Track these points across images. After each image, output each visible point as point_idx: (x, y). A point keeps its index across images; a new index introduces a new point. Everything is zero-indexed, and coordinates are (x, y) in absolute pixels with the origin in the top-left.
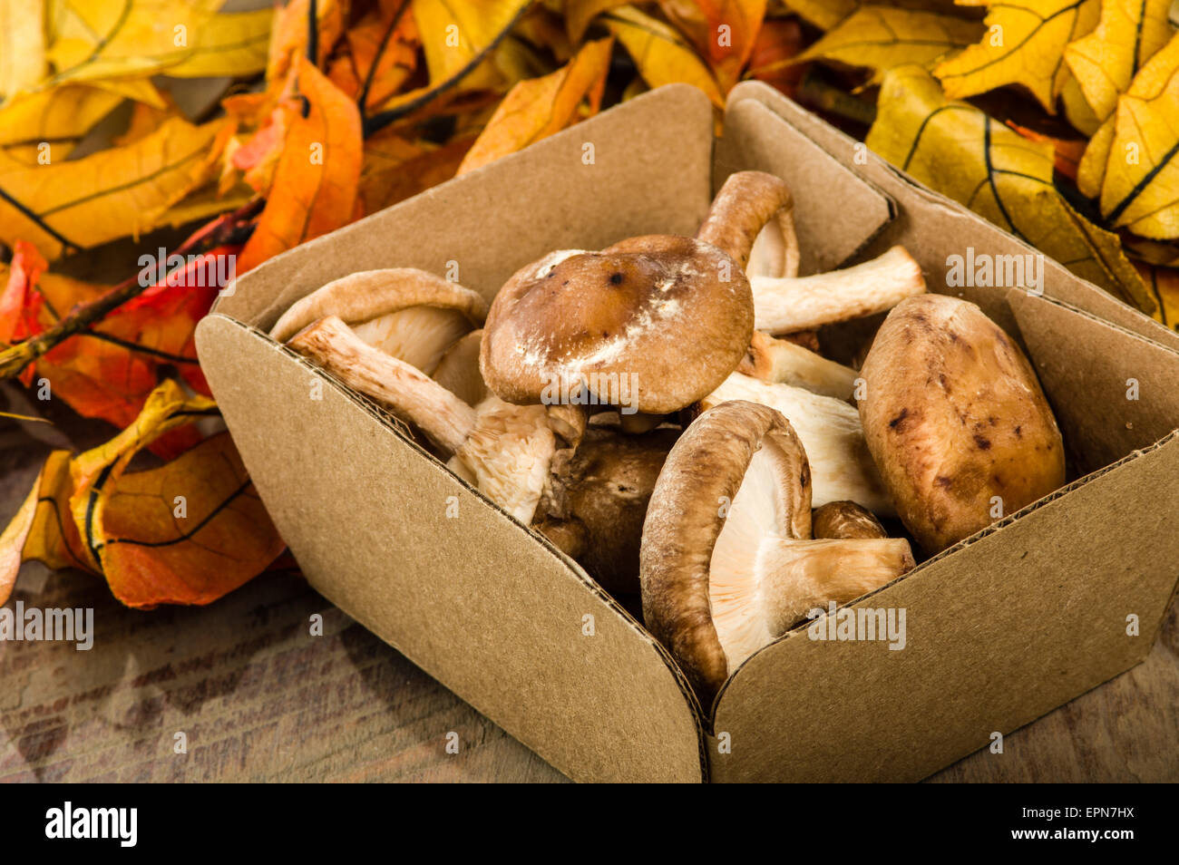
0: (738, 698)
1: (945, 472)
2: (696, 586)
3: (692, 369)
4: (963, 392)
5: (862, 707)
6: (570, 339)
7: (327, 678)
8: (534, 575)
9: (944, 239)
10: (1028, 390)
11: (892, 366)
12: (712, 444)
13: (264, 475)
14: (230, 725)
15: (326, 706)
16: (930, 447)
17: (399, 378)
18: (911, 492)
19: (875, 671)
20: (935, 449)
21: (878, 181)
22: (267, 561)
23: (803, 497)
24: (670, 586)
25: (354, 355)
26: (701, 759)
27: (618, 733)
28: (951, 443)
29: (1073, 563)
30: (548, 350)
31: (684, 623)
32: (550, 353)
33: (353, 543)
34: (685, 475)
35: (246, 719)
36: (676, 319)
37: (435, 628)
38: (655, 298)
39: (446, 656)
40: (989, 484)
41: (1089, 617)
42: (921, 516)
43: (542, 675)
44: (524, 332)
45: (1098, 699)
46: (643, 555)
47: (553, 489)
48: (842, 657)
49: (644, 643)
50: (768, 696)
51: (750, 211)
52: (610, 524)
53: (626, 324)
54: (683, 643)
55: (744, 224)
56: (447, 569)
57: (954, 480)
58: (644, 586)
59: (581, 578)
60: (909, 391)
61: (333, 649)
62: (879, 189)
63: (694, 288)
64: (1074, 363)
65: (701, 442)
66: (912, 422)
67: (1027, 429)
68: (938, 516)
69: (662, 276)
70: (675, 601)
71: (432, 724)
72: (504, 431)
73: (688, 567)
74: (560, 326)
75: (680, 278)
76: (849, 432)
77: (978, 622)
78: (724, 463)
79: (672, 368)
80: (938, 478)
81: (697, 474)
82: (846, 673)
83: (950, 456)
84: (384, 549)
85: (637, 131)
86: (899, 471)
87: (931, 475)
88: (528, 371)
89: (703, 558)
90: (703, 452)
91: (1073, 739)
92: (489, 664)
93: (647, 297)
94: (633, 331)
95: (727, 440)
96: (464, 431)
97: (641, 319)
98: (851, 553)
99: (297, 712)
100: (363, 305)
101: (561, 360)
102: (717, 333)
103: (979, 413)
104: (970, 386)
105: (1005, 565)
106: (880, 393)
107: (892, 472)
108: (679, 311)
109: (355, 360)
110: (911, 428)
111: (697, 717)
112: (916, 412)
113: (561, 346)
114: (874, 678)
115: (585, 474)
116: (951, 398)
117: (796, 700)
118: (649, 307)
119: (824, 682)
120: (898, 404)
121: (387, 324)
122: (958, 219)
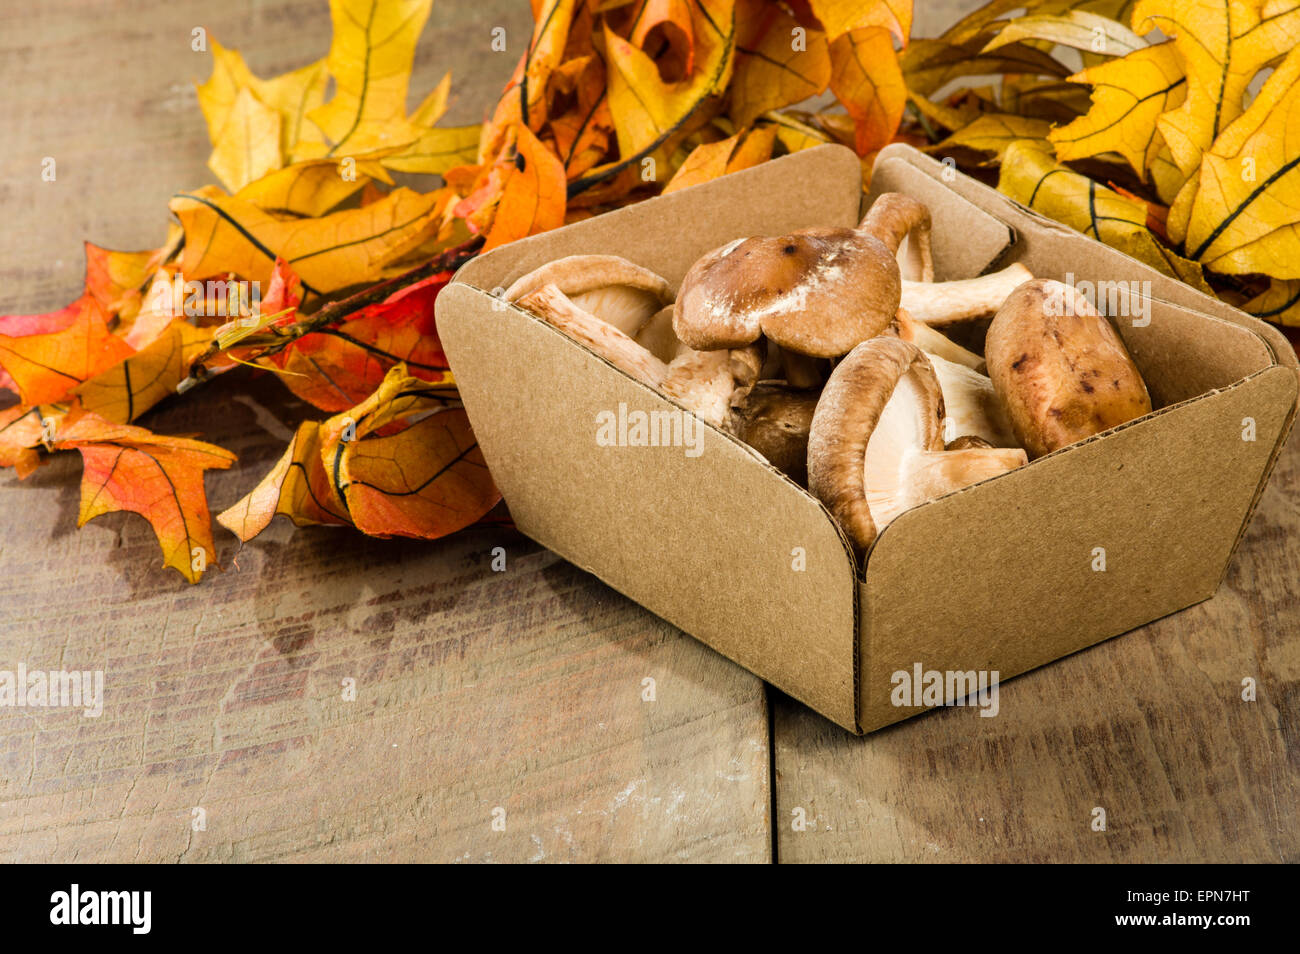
0: (887, 552)
1: (1056, 406)
2: (854, 468)
3: (850, 323)
4: (1072, 347)
5: (984, 583)
6: (750, 295)
7: (530, 600)
8: (719, 467)
9: (1056, 257)
10: (1124, 357)
11: (1014, 323)
12: (869, 361)
13: (486, 427)
14: (451, 630)
15: (531, 618)
16: (1044, 384)
17: (605, 334)
18: (1029, 421)
19: (997, 550)
20: (1050, 386)
21: (1001, 214)
22: (481, 513)
23: (939, 427)
24: (833, 468)
25: (569, 314)
26: (854, 605)
27: (783, 604)
28: (1062, 383)
29: (1159, 484)
30: (732, 304)
31: (842, 498)
32: (733, 306)
33: (559, 478)
34: (847, 383)
35: (462, 626)
36: (839, 282)
37: (628, 542)
38: (822, 265)
39: (636, 568)
40: (1092, 420)
41: (1170, 541)
42: (1035, 440)
43: (719, 565)
44: (712, 291)
45: (1174, 621)
46: (811, 446)
47: (732, 421)
48: (971, 532)
49: (811, 505)
50: (911, 555)
51: (897, 217)
52: (778, 451)
53: (797, 284)
54: (843, 512)
56: (642, 480)
57: (1064, 412)
58: (810, 470)
60: (1029, 340)
61: (536, 580)
62: (1002, 220)
63: (853, 260)
64: (1162, 347)
65: (860, 360)
66: (1031, 364)
67: (1123, 384)
68: (1050, 440)
69: (826, 250)
70: (836, 480)
71: (620, 630)
72: (691, 378)
73: (847, 453)
74: (742, 285)
75: (842, 251)
76: (976, 388)
77: (1081, 523)
78: (878, 376)
79: (834, 320)
80: (1051, 409)
81: (856, 382)
82: (973, 548)
83: (1061, 393)
84: (587, 476)
85: (800, 179)
86: (1019, 403)
87: (1045, 407)
88: (715, 321)
89: (860, 447)
90: (861, 367)
91: (1153, 648)
92: (673, 565)
93: (816, 264)
94: (802, 289)
95: (881, 360)
96: (658, 380)
97: (810, 280)
98: (979, 457)
99: (506, 622)
100: (577, 281)
101: (742, 312)
102: (872, 296)
103: (1085, 365)
104: (1077, 344)
105: (1105, 474)
106: (1005, 342)
107: (1014, 404)
108: (841, 276)
109: (569, 318)
110: (1030, 368)
111: (853, 565)
112: (1034, 357)
113: (743, 301)
114: (995, 558)
115: (757, 415)
116: (1063, 350)
117: (932, 564)
118: (816, 271)
119: (955, 552)
120: (1019, 350)
121: (594, 300)
122: (1067, 239)
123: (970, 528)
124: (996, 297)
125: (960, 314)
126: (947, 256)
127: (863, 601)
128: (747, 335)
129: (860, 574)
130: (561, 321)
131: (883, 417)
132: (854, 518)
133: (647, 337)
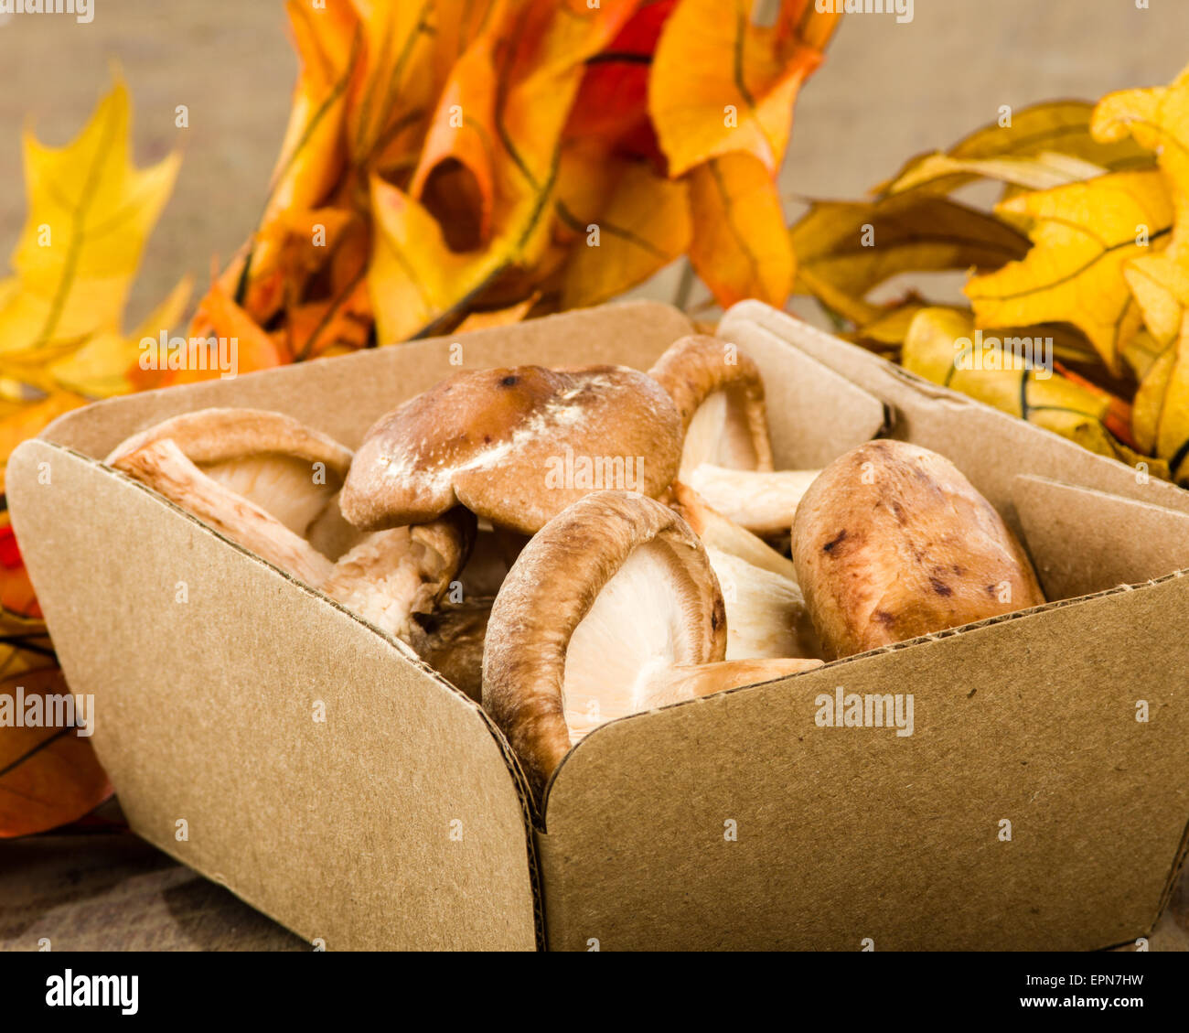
0: (579, 786)
1: (886, 608)
2: (547, 668)
4: (922, 528)
6: (444, 445)
8: (357, 676)
10: (1013, 560)
11: (834, 486)
12: (586, 518)
16: (870, 576)
17: (241, 514)
18: (843, 629)
19: (770, 806)
20: (876, 578)
21: (875, 387)
23: (713, 643)
24: (516, 667)
26: (532, 872)
27: (450, 890)
28: (898, 576)
29: (1040, 731)
30: (417, 458)
31: (526, 712)
32: (418, 462)
33: (172, 733)
34: (548, 545)
36: (577, 427)
37: (259, 824)
38: (554, 404)
41: (1066, 829)
43: (369, 840)
44: (390, 441)
48: (722, 769)
49: (467, 712)
50: (621, 796)
53: (513, 428)
54: (525, 738)
56: (268, 717)
57: (898, 617)
58: (484, 674)
59: (403, 654)
60: (851, 512)
62: (875, 394)
63: (604, 398)
64: (1082, 557)
66: (852, 546)
67: (1003, 591)
69: (566, 386)
70: (518, 685)
72: (361, 578)
73: (537, 645)
74: (433, 430)
75: (588, 388)
77: (911, 780)
78: (598, 537)
80: (877, 612)
81: (563, 545)
82: (728, 797)
83: (895, 589)
84: (205, 724)
86: (830, 603)
87: (869, 608)
88: (390, 483)
89: (560, 637)
90: (574, 525)
92: (315, 851)
93: (545, 401)
94: (521, 436)
95: (607, 516)
97: (532, 422)
100: (213, 445)
101: (430, 469)
103: (940, 556)
104: (932, 526)
105: (945, 700)
107: (822, 604)
108: (583, 420)
109: (188, 488)
110: (850, 552)
111: (525, 803)
112: (857, 535)
113: (432, 454)
114: (766, 819)
116: (905, 530)
117: (659, 815)
118: (543, 411)
119: (697, 800)
120: (835, 525)
123: (720, 762)
127: (545, 865)
128: (433, 502)
129: (535, 817)
130: (175, 491)
131: (603, 600)
132: (542, 742)
133: (320, 535)
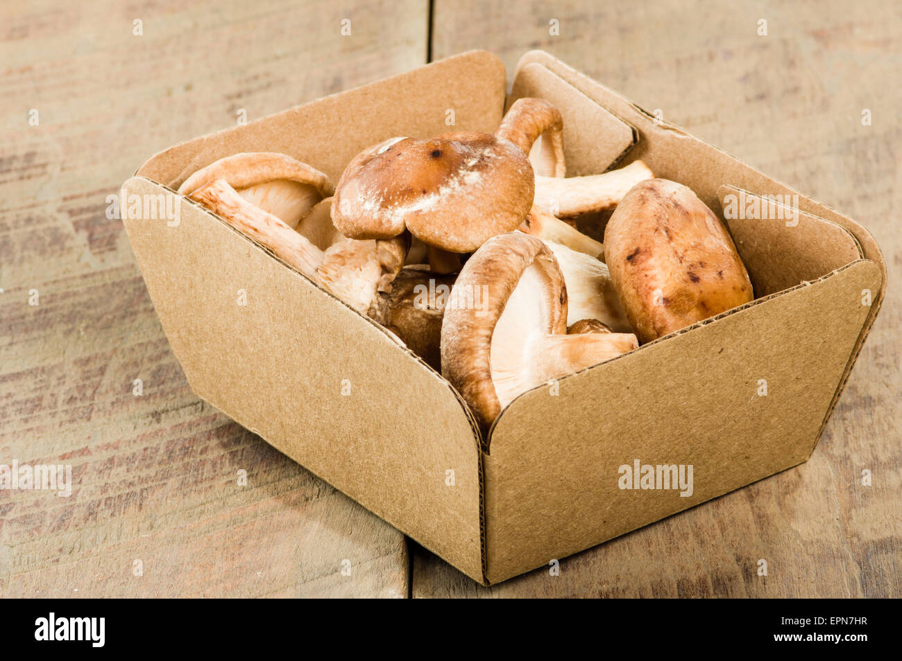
0: (508, 428)
1: (668, 294)
3: (485, 223)
4: (681, 241)
5: (598, 454)
6: (398, 193)
7: (204, 456)
8: (363, 348)
9: (673, 156)
10: (729, 250)
11: (630, 219)
12: (497, 255)
13: (164, 303)
14: (131, 484)
15: (203, 474)
16: (655, 276)
17: (268, 224)
18: (640, 308)
19: (609, 425)
20: (659, 277)
21: (626, 117)
23: (561, 312)
24: (462, 351)
25: (236, 207)
26: (480, 475)
27: (419, 469)
28: (671, 274)
29: (756, 365)
30: (381, 200)
31: (471, 378)
32: (383, 202)
33: (228, 350)
34: (476, 275)
35: (142, 480)
36: (477, 186)
37: (287, 409)
38: (463, 170)
39: (294, 432)
40: (697, 307)
41: (767, 413)
42: (646, 324)
43: (364, 433)
44: (365, 187)
45: (772, 483)
46: (444, 331)
47: (379, 304)
48: (585, 409)
49: (441, 385)
50: (530, 430)
51: (531, 120)
52: (419, 331)
53: (440, 185)
54: (470, 393)
55: (526, 129)
56: (298, 356)
57: (672, 300)
58: (443, 353)
59: (397, 344)
60: (642, 236)
61: (209, 439)
62: (626, 121)
63: (493, 166)
64: (764, 239)
65: (489, 254)
66: (643, 257)
67: (726, 273)
68: (659, 325)
69: (469, 156)
70: (465, 362)
71: (281, 486)
72: (344, 264)
73: (476, 338)
74: (391, 183)
75: (482, 157)
76: (597, 275)
77: (685, 400)
78: (505, 269)
79: (470, 220)
80: (661, 297)
81: (485, 274)
82: (587, 423)
83: (670, 282)
84: (252, 350)
85: (449, 81)
87: (656, 295)
88: (365, 214)
89: (487, 332)
90: (490, 261)
91: (752, 508)
92: (326, 431)
93: (458, 168)
94: (444, 191)
95: (508, 254)
96: (315, 265)
97: (451, 183)
98: (595, 341)
99: (181, 477)
100: (245, 176)
101: (390, 208)
102: (506, 199)
103: (692, 257)
104: (686, 238)
105: (707, 357)
106: (621, 236)
107: (627, 293)
108: (480, 180)
109: (237, 210)
110: (642, 261)
111: (478, 439)
112: (646, 250)
113: (391, 198)
114: (607, 431)
115: (402, 298)
116: (672, 244)
117: (550, 437)
118: (457, 174)
119: (571, 427)
120: (633, 244)
121: (260, 192)
122: (684, 140)
123: (584, 406)
124: (619, 191)
125: (587, 206)
126: (579, 152)
127: (487, 471)
128: (392, 229)
129: (484, 448)
130: (228, 212)
131: (507, 307)
132: (481, 396)
133: (308, 226)
